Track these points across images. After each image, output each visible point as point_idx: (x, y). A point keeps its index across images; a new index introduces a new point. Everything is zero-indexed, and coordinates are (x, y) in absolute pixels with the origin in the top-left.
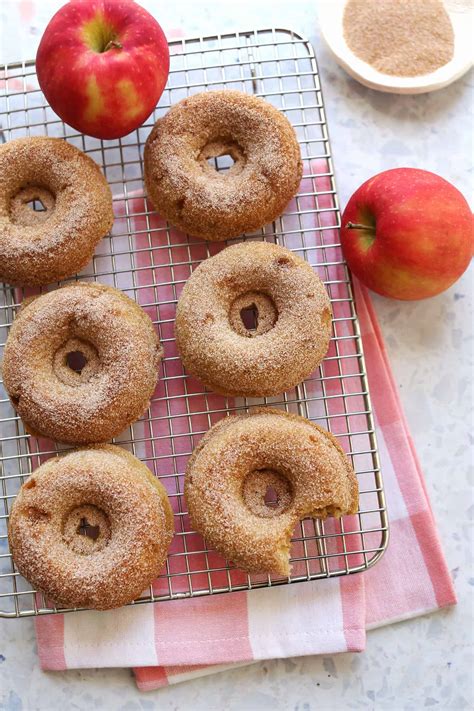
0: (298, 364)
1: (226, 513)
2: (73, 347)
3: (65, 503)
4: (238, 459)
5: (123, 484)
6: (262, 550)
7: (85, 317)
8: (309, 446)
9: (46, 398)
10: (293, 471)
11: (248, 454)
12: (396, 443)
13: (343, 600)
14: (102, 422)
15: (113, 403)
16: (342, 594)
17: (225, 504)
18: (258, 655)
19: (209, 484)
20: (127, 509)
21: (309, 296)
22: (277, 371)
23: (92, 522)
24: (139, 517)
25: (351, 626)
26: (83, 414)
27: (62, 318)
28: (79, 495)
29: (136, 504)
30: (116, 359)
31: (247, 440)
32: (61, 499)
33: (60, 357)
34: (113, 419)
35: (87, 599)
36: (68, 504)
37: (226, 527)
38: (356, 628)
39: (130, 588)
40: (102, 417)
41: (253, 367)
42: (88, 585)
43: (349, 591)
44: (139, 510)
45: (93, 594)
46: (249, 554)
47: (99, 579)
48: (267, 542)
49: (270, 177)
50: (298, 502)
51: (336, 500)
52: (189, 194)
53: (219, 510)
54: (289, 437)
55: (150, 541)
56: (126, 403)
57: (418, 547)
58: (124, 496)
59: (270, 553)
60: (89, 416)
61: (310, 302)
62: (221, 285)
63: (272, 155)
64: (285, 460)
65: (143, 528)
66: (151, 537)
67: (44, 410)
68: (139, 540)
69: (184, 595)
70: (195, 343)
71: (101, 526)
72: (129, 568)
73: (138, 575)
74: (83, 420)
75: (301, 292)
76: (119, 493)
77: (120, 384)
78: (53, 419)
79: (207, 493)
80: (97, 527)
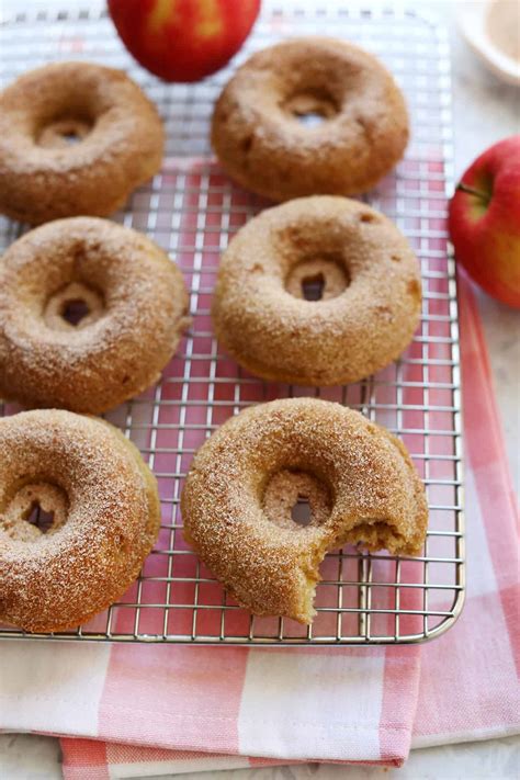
0: (367, 337)
1: (232, 505)
2: (75, 292)
3: (13, 467)
4: (263, 439)
5: (98, 447)
6: (274, 563)
7: (96, 248)
8: (364, 434)
9: (22, 334)
10: (337, 465)
11: (277, 435)
12: (491, 492)
13: (385, 687)
14: (88, 373)
15: (109, 349)
16: (385, 680)
17: (233, 494)
18: (247, 746)
19: (216, 465)
20: (95, 479)
21: (394, 258)
22: (337, 339)
23: (46, 505)
24: (109, 492)
25: (392, 725)
26: (66, 356)
27: (69, 244)
28: (34, 456)
29: (109, 475)
30: (124, 297)
31: (279, 416)
32: (9, 458)
33: (56, 303)
34: (104, 374)
35: (11, 594)
36: (18, 468)
37: (228, 524)
38: (398, 727)
39: (76, 591)
40: (91, 366)
41: (304, 329)
42: (16, 573)
43: (396, 677)
44: (111, 483)
45: (22, 587)
46: (253, 565)
47: (35, 566)
48: (282, 552)
49: (366, 126)
50: (339, 509)
51: (393, 512)
52: (260, 132)
53: (222, 500)
54: (338, 419)
55: (118, 529)
56: (126, 354)
57: (506, 637)
58: (95, 461)
59: (285, 569)
60: (73, 361)
61: (394, 265)
62: (281, 235)
63: (373, 103)
64: (327, 449)
65: (112, 507)
66: (120, 523)
67: (17, 347)
68: (103, 523)
69: (153, 638)
70: (233, 296)
71: (57, 512)
72: (79, 559)
73: (90, 572)
74: (64, 364)
75: (386, 253)
76: (89, 457)
77: (123, 327)
78: (26, 359)
79: (212, 476)
80: (52, 513)
